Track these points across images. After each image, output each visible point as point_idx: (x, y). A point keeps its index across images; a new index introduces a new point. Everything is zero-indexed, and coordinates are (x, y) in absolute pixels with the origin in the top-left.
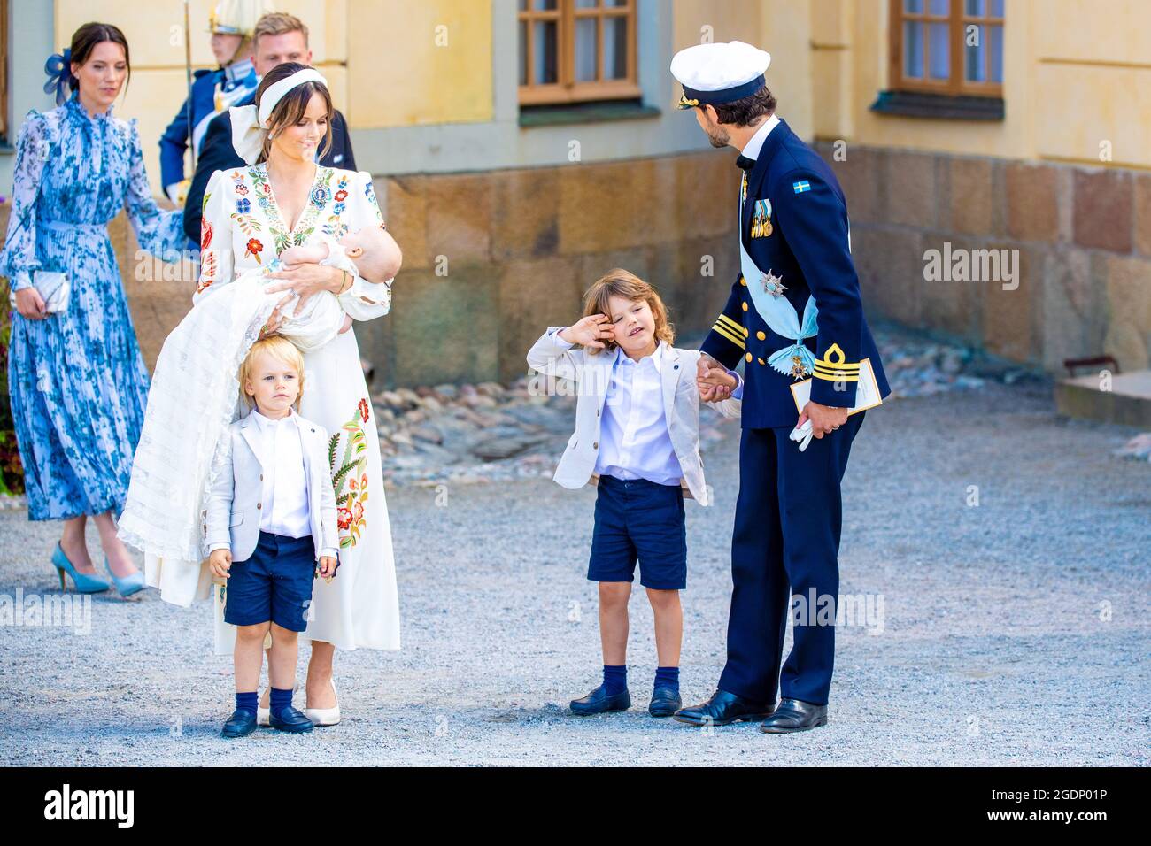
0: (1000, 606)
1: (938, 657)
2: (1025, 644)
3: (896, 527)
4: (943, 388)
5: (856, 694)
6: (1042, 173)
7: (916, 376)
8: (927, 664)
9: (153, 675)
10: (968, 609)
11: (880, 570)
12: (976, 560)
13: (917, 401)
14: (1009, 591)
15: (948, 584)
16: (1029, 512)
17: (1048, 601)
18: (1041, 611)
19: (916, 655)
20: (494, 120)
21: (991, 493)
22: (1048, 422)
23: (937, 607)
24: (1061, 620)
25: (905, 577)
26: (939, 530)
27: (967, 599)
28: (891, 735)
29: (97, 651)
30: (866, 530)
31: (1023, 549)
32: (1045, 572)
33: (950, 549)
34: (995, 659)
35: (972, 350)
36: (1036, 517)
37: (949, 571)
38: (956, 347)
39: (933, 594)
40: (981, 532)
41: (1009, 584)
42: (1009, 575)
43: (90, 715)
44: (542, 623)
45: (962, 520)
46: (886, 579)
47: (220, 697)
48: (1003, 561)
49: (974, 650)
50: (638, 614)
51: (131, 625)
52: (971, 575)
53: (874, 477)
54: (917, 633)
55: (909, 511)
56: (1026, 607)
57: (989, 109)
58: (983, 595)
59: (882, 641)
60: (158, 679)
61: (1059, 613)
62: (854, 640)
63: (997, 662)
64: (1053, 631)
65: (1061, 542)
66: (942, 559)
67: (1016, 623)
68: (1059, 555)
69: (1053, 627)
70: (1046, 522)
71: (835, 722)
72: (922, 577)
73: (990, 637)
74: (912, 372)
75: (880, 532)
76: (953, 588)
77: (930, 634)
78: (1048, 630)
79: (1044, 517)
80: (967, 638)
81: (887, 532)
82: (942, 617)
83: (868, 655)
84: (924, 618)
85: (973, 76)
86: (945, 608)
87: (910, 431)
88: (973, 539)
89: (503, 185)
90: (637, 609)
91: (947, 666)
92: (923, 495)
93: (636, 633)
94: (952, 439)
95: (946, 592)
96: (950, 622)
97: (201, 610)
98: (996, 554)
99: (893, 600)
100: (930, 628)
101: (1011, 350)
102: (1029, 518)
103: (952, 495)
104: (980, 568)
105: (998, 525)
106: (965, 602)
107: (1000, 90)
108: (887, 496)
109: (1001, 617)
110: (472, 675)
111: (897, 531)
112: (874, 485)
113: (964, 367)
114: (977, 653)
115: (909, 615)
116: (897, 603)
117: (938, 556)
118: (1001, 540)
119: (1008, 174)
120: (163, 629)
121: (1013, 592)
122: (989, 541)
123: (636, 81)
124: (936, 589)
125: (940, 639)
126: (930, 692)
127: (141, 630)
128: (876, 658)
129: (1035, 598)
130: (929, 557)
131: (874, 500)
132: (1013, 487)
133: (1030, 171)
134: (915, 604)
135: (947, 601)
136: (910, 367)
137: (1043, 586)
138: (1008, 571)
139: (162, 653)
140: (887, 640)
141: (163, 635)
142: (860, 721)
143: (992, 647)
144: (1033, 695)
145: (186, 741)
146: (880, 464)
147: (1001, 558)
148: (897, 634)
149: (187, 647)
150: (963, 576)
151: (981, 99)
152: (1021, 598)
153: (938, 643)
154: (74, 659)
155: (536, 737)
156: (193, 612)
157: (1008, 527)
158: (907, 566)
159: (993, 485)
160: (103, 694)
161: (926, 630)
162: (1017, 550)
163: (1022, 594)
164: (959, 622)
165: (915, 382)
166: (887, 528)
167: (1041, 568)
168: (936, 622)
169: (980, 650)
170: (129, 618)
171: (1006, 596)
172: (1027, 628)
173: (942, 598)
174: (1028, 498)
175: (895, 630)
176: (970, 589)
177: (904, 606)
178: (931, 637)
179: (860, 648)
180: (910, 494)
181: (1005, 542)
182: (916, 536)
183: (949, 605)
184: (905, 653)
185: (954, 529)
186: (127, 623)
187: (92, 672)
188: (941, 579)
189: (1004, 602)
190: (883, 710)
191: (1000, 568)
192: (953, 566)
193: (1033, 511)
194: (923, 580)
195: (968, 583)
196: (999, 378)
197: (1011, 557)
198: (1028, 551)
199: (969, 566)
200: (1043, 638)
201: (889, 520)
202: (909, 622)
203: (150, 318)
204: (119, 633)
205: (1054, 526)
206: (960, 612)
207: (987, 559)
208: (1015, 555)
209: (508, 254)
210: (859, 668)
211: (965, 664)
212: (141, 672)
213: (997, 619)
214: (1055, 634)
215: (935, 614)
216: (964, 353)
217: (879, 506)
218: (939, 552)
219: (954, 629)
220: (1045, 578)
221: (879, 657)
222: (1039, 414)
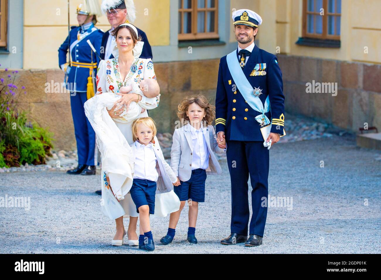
0: (337, 209)
1: (316, 225)
2: (345, 222)
3: (303, 182)
4: (319, 137)
5: (288, 237)
6: (353, 65)
7: (310, 133)
8: (312, 228)
9: (53, 228)
10: (326, 210)
11: (297, 197)
12: (329, 193)
13: (310, 141)
14: (340, 204)
15: (319, 201)
16: (347, 178)
17: (353, 207)
18: (350, 211)
19: (309, 225)
20: (170, 45)
21: (334, 172)
22: (353, 149)
23: (316, 209)
24: (357, 214)
25: (305, 199)
26: (317, 184)
27: (326, 207)
28: (300, 251)
29: (35, 220)
30: (292, 183)
31: (345, 190)
32: (352, 198)
33: (321, 190)
34: (335, 226)
35: (328, 124)
36: (349, 180)
37: (320, 197)
38: (323, 123)
39: (315, 205)
40: (331, 184)
41: (340, 202)
42: (340, 199)
43: (32, 241)
44: (184, 212)
45: (325, 180)
46: (299, 199)
47: (76, 235)
48: (338, 194)
49: (328, 223)
50: (216, 210)
51: (46, 211)
52: (327, 199)
53: (295, 166)
54: (309, 218)
55: (307, 177)
56: (345, 210)
57: (335, 44)
58: (331, 205)
59: (297, 220)
60: (55, 229)
61: (357, 212)
62: (288, 220)
63: (336, 227)
64: (355, 217)
65: (357, 188)
66: (318, 193)
67: (342, 215)
68: (357, 193)
69: (355, 216)
70: (352, 181)
71: (281, 246)
72: (311, 199)
73: (333, 219)
74: (308, 131)
75: (297, 184)
76: (321, 203)
77: (313, 218)
78: (353, 217)
79: (352, 180)
80: (326, 219)
81: (299, 184)
82: (317, 212)
83: (293, 225)
84: (311, 213)
85: (330, 33)
86: (319, 210)
87: (308, 151)
88: (328, 187)
89: (173, 67)
90: (216, 208)
91: (319, 229)
92: (311, 172)
93: (215, 216)
94: (321, 154)
95: (319, 204)
96: (320, 214)
97: (70, 207)
98: (336, 192)
99: (301, 206)
100: (313, 216)
101: (342, 125)
102: (347, 180)
103: (321, 172)
104: (330, 196)
105: (336, 183)
106: (325, 208)
107: (339, 37)
108: (299, 172)
109: (337, 213)
110: (160, 229)
111: (303, 184)
112: (296, 168)
113: (326, 130)
114: (329, 224)
115: (306, 212)
116: (303, 208)
117: (316, 192)
118: (338, 187)
119: (341, 66)
120: (57, 213)
121: (341, 204)
122: (333, 188)
123: (217, 33)
124: (316, 203)
125: (317, 220)
126: (313, 237)
127: (49, 213)
128: (295, 225)
129: (349, 207)
130: (313, 193)
131: (295, 173)
132: (342, 170)
133: (349, 65)
134: (308, 208)
135: (319, 207)
136: (308, 130)
137: (351, 203)
138: (340, 198)
139: (57, 221)
140: (299, 220)
141: (57, 215)
142: (290, 246)
143: (334, 223)
144: (348, 238)
145: (64, 249)
146: (297, 162)
147: (337, 193)
148: (302, 218)
149: (65, 219)
150: (324, 199)
151: (332, 41)
152: (344, 206)
153: (316, 221)
154: (27, 222)
155: (181, 250)
156: (67, 207)
157: (340, 183)
158: (306, 195)
159: (335, 169)
160: (37, 234)
161: (312, 217)
162: (343, 191)
163: (344, 205)
164: (323, 214)
165: (309, 135)
166: (299, 183)
167: (350, 197)
168: (315, 214)
169: (330, 223)
170: (46, 209)
171: (339, 206)
172: (346, 216)
173: (317, 206)
174: (346, 174)
175: (302, 216)
176: (327, 203)
177: (304, 208)
178: (313, 219)
179: (290, 222)
180: (307, 172)
181: (339, 188)
182: (309, 186)
183: (320, 208)
184: (305, 224)
185: (322, 184)
186: (45, 210)
187: (33, 226)
188: (317, 200)
189: (338, 208)
190: (297, 243)
191: (337, 196)
192: (321, 195)
193: (348, 178)
194: (311, 200)
195: (327, 201)
196: (338, 134)
197: (341, 193)
198: (346, 191)
199: (327, 196)
200: (351, 220)
201: (300, 181)
202: (306, 214)
203: (54, 109)
204: (43, 214)
205: (355, 183)
206: (324, 211)
207: (333, 194)
208: (342, 192)
209: (174, 90)
210: (289, 229)
211: (325, 228)
212: (50, 227)
213: (336, 213)
214: (355, 218)
215: (315, 211)
216: (326, 125)
217: (297, 175)
218: (317, 191)
219: (321, 216)
220: (352, 200)
221: (297, 225)
222: (350, 146)
